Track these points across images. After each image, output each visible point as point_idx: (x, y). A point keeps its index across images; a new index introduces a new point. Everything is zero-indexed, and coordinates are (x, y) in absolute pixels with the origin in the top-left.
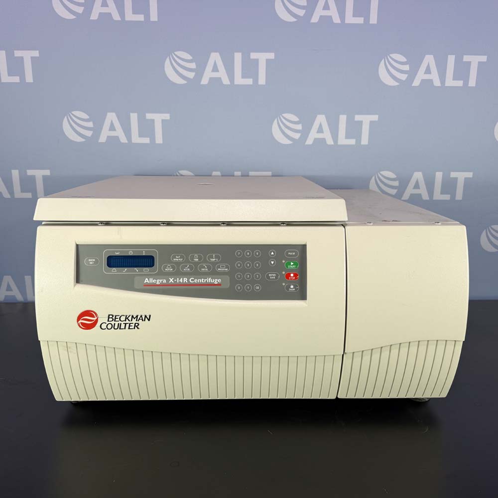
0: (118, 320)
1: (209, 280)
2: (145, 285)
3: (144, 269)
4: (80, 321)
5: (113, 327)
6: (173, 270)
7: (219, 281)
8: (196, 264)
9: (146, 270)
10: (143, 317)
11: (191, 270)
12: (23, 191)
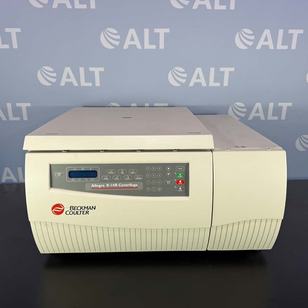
0: (76, 209)
1: (131, 185)
2: (92, 188)
3: (91, 179)
4: (54, 210)
5: (73, 213)
6: (109, 179)
7: (137, 185)
8: (122, 175)
9: (92, 179)
10: (91, 207)
11: (120, 179)
12: (14, 116)
